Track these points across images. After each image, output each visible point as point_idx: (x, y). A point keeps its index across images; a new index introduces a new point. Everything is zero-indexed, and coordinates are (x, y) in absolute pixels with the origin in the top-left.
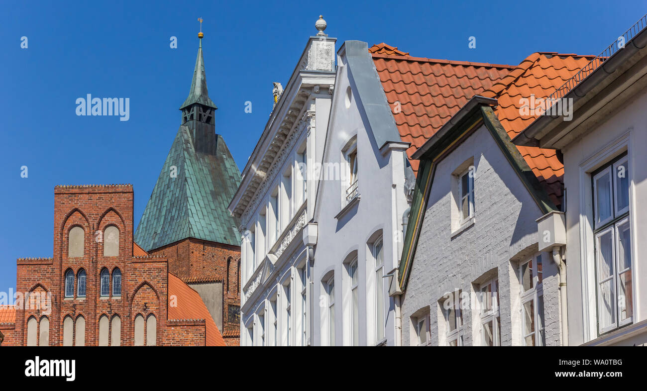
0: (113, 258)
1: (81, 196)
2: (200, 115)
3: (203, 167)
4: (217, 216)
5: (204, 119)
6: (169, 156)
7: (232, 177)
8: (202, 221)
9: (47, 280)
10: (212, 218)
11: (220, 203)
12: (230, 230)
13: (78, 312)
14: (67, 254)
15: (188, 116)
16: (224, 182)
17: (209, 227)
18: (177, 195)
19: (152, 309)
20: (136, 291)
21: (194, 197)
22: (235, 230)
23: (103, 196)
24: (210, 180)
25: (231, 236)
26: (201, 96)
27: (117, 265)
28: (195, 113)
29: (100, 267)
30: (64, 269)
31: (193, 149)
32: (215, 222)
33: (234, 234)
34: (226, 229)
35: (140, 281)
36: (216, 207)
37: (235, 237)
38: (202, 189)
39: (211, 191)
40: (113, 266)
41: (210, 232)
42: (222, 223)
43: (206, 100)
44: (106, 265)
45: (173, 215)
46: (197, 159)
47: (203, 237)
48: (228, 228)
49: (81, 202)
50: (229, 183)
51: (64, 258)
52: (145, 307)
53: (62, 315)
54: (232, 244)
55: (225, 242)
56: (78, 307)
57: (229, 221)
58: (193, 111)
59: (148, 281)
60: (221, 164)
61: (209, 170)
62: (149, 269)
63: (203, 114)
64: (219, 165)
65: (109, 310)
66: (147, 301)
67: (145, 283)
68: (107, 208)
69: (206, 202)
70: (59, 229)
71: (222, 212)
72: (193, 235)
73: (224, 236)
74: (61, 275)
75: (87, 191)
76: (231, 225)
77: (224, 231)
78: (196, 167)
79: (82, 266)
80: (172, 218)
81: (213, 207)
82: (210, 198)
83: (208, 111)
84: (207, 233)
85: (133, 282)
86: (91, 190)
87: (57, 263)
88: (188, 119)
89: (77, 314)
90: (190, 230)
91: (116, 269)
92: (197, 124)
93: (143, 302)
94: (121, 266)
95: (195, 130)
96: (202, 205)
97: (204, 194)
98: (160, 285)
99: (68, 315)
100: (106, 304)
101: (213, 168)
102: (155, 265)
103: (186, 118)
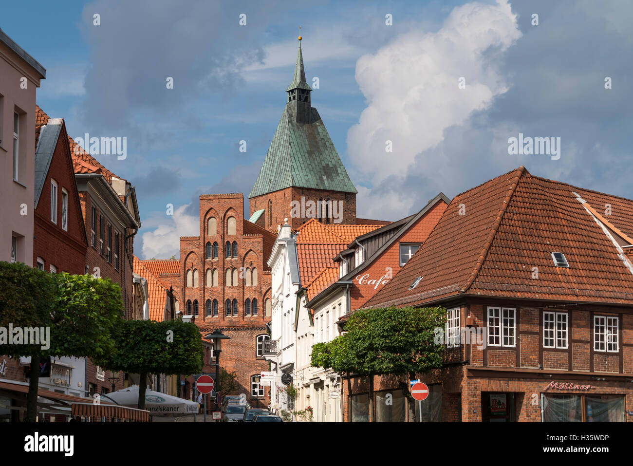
0: (233, 236)
1: (214, 200)
2: (300, 96)
3: (303, 134)
4: (311, 169)
5: (303, 98)
6: (279, 126)
7: (323, 139)
8: (301, 174)
9: (197, 249)
10: (308, 171)
11: (314, 159)
12: (321, 179)
13: (214, 267)
14: (208, 234)
15: (292, 96)
16: (316, 142)
17: (306, 177)
18: (284, 155)
19: (255, 265)
20: (246, 255)
21: (296, 156)
22: (324, 178)
23: (226, 200)
24: (307, 143)
25: (321, 183)
26: (300, 82)
27: (235, 240)
28: (296, 94)
29: (226, 241)
30: (206, 242)
31: (295, 121)
32: (310, 173)
33: (323, 181)
34: (318, 178)
35: (248, 249)
36: (311, 162)
37: (324, 183)
38: (301, 150)
39: (307, 151)
40: (233, 241)
41: (306, 181)
42: (315, 174)
43: (304, 85)
44: (228, 240)
45: (282, 168)
46: (298, 128)
47: (301, 185)
48: (320, 177)
49: (214, 204)
50: (320, 143)
51: (206, 236)
52: (251, 264)
53: (206, 269)
54: (322, 188)
55: (317, 188)
56: (213, 264)
57: (320, 172)
58: (295, 93)
59: (252, 249)
60: (315, 130)
61: (306, 135)
62: (253, 242)
63: (302, 95)
64: (313, 131)
65: (231, 265)
66: (251, 261)
67: (250, 250)
68: (229, 207)
69: (304, 159)
70: (203, 220)
71: (316, 165)
72: (295, 184)
73: (316, 183)
74: (204, 246)
75: (217, 197)
76: (321, 174)
77: (317, 179)
78: (297, 134)
79: (215, 240)
80: (281, 171)
81: (309, 163)
82: (307, 156)
83: (306, 93)
84: (304, 182)
85: (244, 250)
86: (219, 197)
87: (202, 239)
88: (292, 99)
89: (213, 268)
90: (292, 181)
91: (235, 242)
92: (297, 102)
93: (250, 261)
94: (237, 240)
95: (296, 107)
96: (301, 161)
97: (302, 153)
98: (259, 251)
99: (208, 269)
100: (230, 262)
101: (309, 134)
102: (256, 239)
103: (290, 98)
